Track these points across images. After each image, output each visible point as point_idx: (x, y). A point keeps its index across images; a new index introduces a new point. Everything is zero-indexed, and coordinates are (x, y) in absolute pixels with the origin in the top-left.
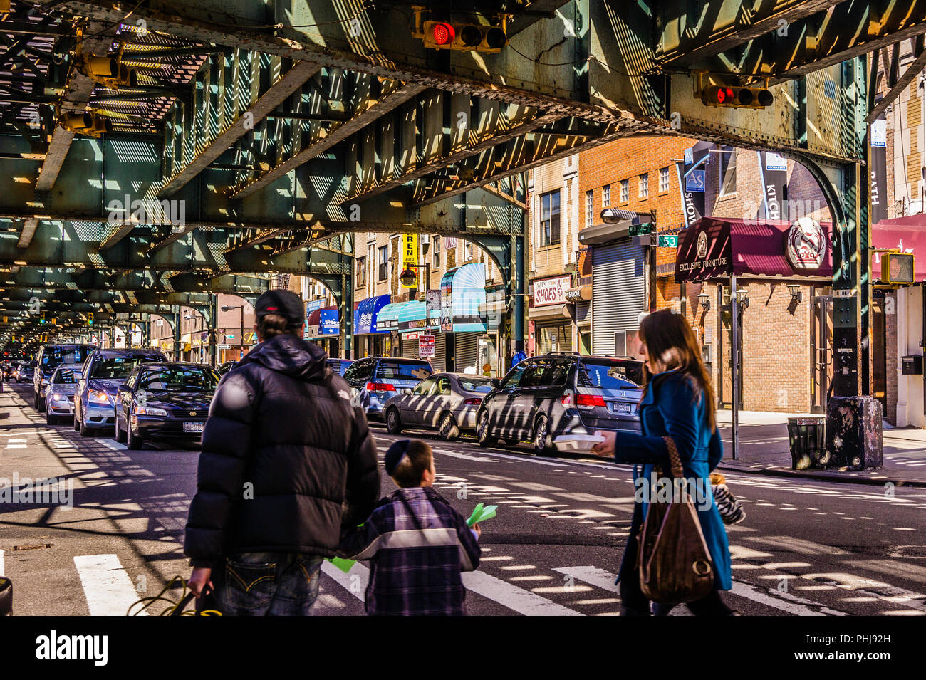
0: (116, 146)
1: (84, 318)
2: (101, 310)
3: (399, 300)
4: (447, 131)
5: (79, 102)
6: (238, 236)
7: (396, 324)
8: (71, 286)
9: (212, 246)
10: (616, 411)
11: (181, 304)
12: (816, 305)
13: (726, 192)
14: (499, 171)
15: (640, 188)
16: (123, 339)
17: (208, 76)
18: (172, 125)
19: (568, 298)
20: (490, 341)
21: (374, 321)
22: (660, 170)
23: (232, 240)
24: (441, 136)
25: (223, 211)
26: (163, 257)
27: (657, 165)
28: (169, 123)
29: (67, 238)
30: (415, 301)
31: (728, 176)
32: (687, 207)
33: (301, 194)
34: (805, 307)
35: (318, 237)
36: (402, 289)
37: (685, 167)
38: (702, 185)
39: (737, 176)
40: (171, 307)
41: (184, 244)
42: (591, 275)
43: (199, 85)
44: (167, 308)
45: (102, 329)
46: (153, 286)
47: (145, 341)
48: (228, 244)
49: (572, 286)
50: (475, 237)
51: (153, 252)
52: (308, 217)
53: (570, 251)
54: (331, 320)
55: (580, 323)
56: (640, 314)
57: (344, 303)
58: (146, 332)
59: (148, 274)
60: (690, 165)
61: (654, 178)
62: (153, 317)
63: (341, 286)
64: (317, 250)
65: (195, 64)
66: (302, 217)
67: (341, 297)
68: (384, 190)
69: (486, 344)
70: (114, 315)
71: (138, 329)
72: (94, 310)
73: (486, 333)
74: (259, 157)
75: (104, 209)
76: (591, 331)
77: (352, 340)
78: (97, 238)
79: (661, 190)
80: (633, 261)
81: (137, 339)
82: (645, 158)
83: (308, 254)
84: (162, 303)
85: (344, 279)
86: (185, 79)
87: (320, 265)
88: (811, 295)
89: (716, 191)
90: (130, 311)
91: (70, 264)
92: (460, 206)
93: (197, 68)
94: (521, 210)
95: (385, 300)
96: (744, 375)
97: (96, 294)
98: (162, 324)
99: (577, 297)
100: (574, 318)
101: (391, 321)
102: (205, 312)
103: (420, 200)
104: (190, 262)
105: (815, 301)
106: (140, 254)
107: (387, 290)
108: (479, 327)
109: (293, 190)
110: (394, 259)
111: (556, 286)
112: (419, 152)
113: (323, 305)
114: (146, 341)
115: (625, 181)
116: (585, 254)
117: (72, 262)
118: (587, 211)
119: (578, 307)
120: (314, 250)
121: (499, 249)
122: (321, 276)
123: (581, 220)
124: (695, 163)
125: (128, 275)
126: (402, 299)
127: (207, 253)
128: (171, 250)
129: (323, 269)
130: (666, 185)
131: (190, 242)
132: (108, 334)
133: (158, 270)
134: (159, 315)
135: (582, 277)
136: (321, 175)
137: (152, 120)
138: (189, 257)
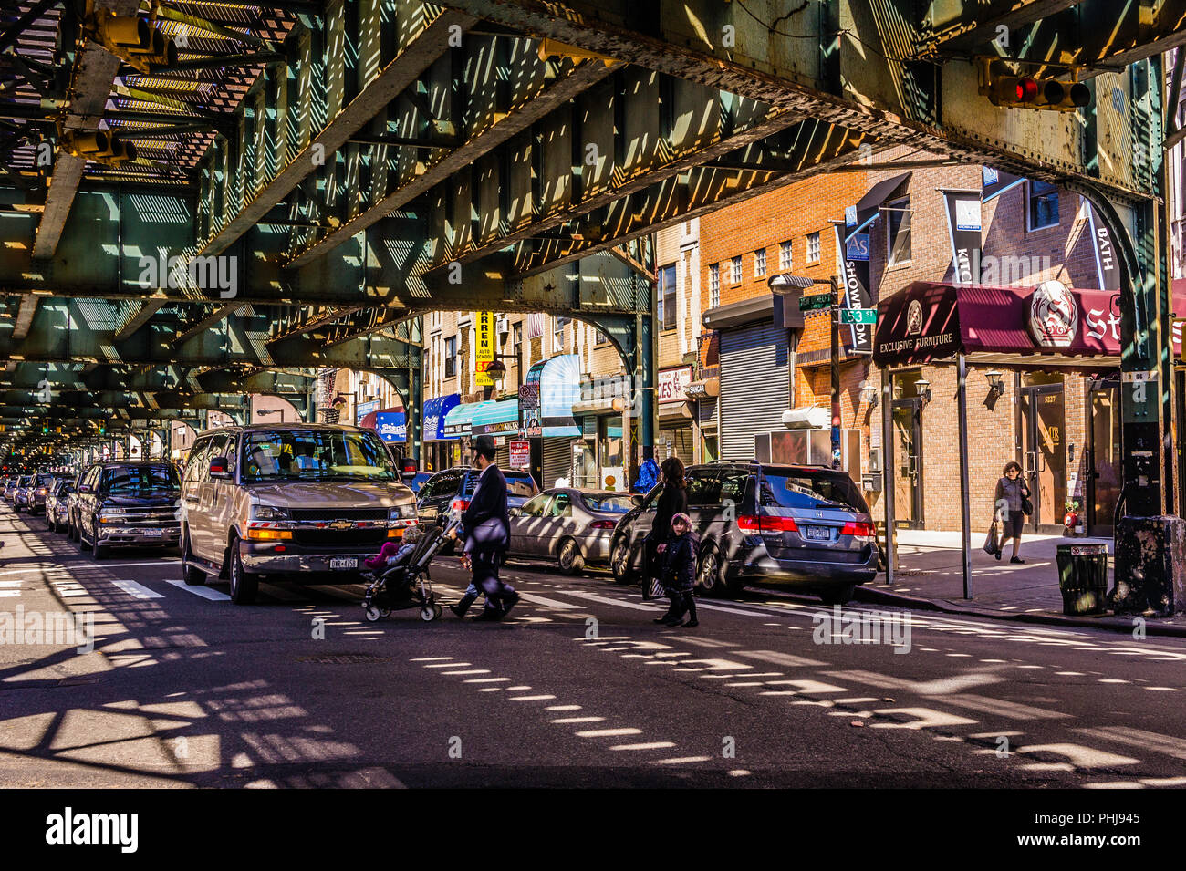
0: (137, 201)
1: (95, 426)
2: (115, 417)
3: (470, 400)
4: (578, 171)
5: (90, 115)
6: (284, 322)
7: (468, 428)
8: (79, 386)
9: (251, 335)
10: (812, 537)
11: (209, 408)
12: (1022, 398)
13: (896, 261)
14: (637, 226)
15: (782, 259)
16: (139, 450)
17: (261, 98)
18: (210, 173)
19: (689, 395)
20: (587, 447)
21: (441, 425)
22: (808, 236)
23: (276, 327)
24: (567, 177)
25: (275, 284)
26: (191, 349)
27: (805, 230)
28: (205, 171)
29: (74, 326)
30: (491, 401)
31: (899, 241)
32: (848, 279)
33: (373, 262)
34: (1008, 400)
35: (384, 322)
36: (476, 387)
37: (845, 230)
38: (866, 252)
39: (913, 241)
40: (197, 412)
41: (218, 332)
42: (717, 366)
43: (249, 113)
44: (193, 412)
45: (115, 439)
46: (178, 386)
47: (165, 452)
48: (271, 333)
49: (693, 380)
50: (591, 317)
51: (181, 343)
52: (383, 291)
53: (689, 337)
54: (390, 424)
55: (704, 425)
56: (785, 412)
57: (411, 403)
58: (167, 441)
59: (171, 372)
60: (854, 227)
61: (800, 246)
62: (175, 424)
63: (408, 381)
64: (378, 339)
65: (244, 83)
66: (376, 291)
67: (407, 396)
68: (483, 254)
69: (581, 451)
70: (128, 422)
71: (156, 438)
72: (106, 417)
73: (581, 437)
74: (325, 211)
75: (121, 283)
76: (718, 434)
77: (422, 448)
78: (112, 326)
79: (809, 260)
80: (773, 348)
81: (156, 449)
82: (788, 221)
83: (368, 345)
84: (187, 407)
85: (411, 374)
86: (229, 106)
87: (383, 357)
88: (1016, 385)
89: (884, 260)
90: (148, 416)
91: (78, 359)
92: (573, 278)
93: (246, 89)
94: (647, 282)
95: (453, 400)
96: (925, 485)
97: (108, 397)
98: (184, 432)
99: (700, 393)
100: (696, 418)
101: (462, 425)
102: (238, 417)
103: (524, 269)
104: (225, 353)
105: (1021, 393)
106: (165, 345)
107: (455, 389)
108: (573, 431)
109: (363, 258)
110: (464, 352)
111: (671, 380)
112: (536, 202)
113: (376, 408)
114: (168, 451)
115: (760, 251)
116: (709, 340)
117: (81, 356)
118: (711, 288)
119: (701, 405)
120: (374, 339)
121: (622, 331)
122: (385, 372)
123: (704, 300)
124: (860, 224)
125: (148, 372)
126: (476, 399)
127: (245, 343)
128: (201, 340)
129: (387, 363)
130: (816, 254)
131: (224, 331)
132: (123, 445)
133: (184, 365)
134: (182, 421)
135: (706, 368)
136: (398, 238)
137: (183, 168)
138: (224, 348)
